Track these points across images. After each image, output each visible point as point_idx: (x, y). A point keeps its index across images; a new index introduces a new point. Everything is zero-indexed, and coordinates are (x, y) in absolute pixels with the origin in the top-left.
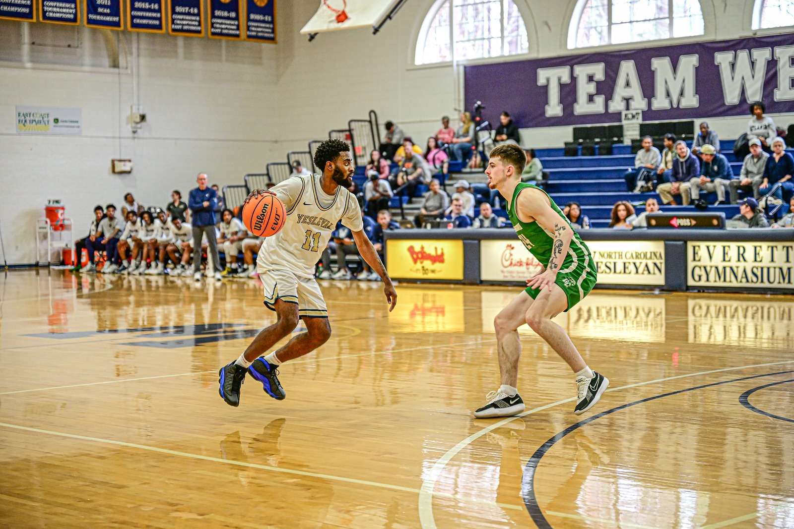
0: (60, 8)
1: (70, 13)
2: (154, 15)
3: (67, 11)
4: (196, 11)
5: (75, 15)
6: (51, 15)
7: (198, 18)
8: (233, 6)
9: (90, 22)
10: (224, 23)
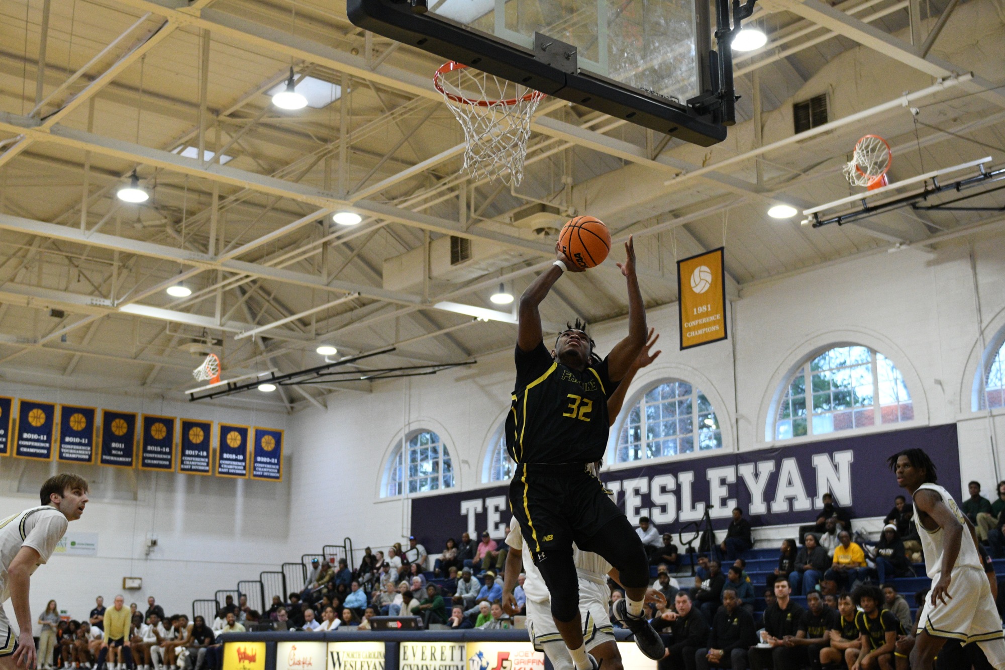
0: (76, 450)
1: (85, 454)
2: (165, 456)
3: (83, 452)
4: (205, 454)
5: (90, 456)
6: (67, 455)
7: (207, 460)
8: (241, 450)
9: (104, 461)
10: (232, 464)
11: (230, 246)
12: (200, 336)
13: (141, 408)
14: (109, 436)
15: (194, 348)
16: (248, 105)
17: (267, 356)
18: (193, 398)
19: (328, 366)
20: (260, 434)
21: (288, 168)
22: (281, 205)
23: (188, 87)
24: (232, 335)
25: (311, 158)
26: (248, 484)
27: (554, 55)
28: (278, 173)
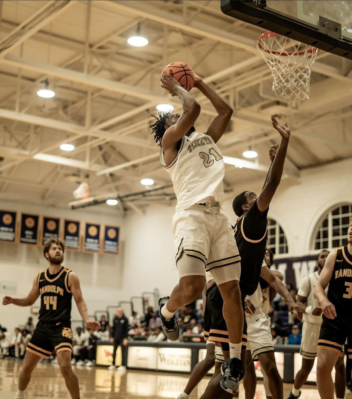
4: (77, 239)
5: (14, 239)
8: (97, 237)
9: (21, 242)
10: (91, 244)
11: (97, 122)
12: (77, 173)
13: (42, 212)
14: (24, 228)
15: (73, 179)
16: (110, 42)
17: (112, 185)
18: (73, 208)
19: (149, 191)
20: (107, 228)
21: (129, 78)
22: (126, 99)
23: (78, 33)
24: (94, 173)
25: (143, 72)
26: (100, 257)
27: (330, 28)
28: (123, 80)
